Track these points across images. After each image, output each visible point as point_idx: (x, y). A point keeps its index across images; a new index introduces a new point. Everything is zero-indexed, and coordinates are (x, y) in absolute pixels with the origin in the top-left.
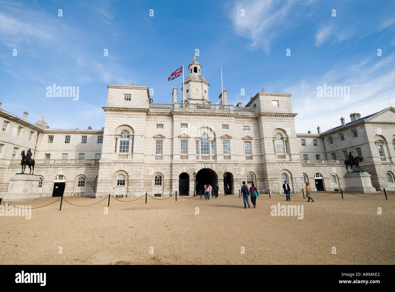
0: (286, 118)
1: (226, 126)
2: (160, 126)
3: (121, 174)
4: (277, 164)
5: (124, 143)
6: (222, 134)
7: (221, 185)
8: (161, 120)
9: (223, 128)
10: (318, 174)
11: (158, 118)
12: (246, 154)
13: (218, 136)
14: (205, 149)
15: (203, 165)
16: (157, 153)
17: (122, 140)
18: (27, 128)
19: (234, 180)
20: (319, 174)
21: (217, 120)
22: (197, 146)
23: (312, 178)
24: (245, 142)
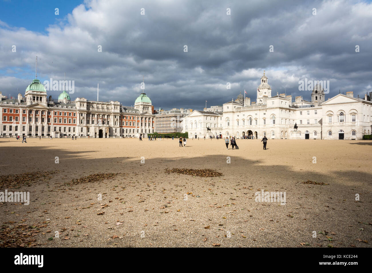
1: (256, 114)
2: (238, 116)
6: (255, 117)
10: (308, 131)
12: (264, 124)
14: (251, 123)
15: (249, 129)
17: (228, 122)
18: (213, 117)
19: (258, 134)
21: (253, 112)
22: (248, 122)
23: (304, 133)
24: (264, 120)
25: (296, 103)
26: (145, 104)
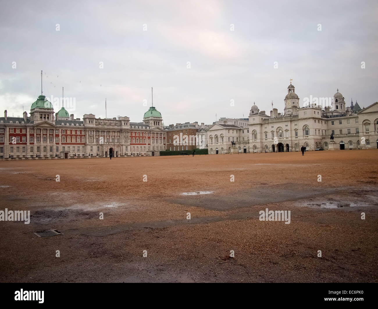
2: (266, 128)
3: (255, 146)
5: (255, 136)
7: (285, 149)
9: (286, 127)
10: (342, 142)
11: (265, 125)
12: (296, 136)
13: (284, 130)
15: (279, 141)
16: (266, 138)
18: (235, 130)
19: (289, 147)
21: (284, 124)
22: (278, 134)
23: (338, 144)
24: (295, 131)
25: (325, 113)
26: (155, 118)
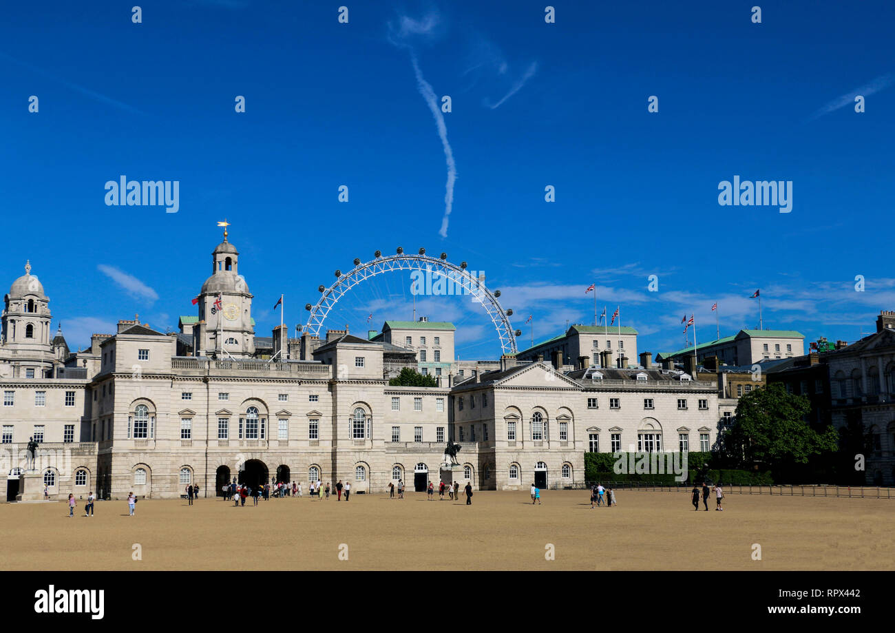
0: (371, 385)
1: (283, 396)
2: (187, 395)
3: (140, 469)
4: (352, 454)
5: (141, 425)
6: (279, 409)
8: (188, 386)
9: (280, 399)
10: (422, 465)
11: (185, 384)
12: (310, 437)
13: (272, 412)
14: (252, 431)
15: (250, 454)
16: (182, 437)
17: (137, 420)
19: (291, 476)
20: (424, 466)
21: (273, 388)
22: (241, 426)
24: (310, 420)
